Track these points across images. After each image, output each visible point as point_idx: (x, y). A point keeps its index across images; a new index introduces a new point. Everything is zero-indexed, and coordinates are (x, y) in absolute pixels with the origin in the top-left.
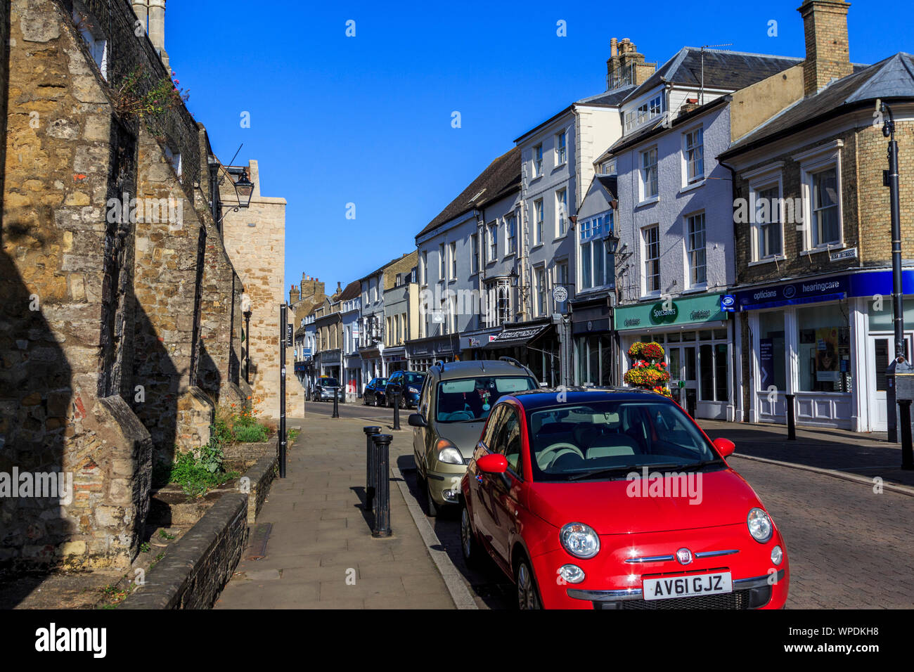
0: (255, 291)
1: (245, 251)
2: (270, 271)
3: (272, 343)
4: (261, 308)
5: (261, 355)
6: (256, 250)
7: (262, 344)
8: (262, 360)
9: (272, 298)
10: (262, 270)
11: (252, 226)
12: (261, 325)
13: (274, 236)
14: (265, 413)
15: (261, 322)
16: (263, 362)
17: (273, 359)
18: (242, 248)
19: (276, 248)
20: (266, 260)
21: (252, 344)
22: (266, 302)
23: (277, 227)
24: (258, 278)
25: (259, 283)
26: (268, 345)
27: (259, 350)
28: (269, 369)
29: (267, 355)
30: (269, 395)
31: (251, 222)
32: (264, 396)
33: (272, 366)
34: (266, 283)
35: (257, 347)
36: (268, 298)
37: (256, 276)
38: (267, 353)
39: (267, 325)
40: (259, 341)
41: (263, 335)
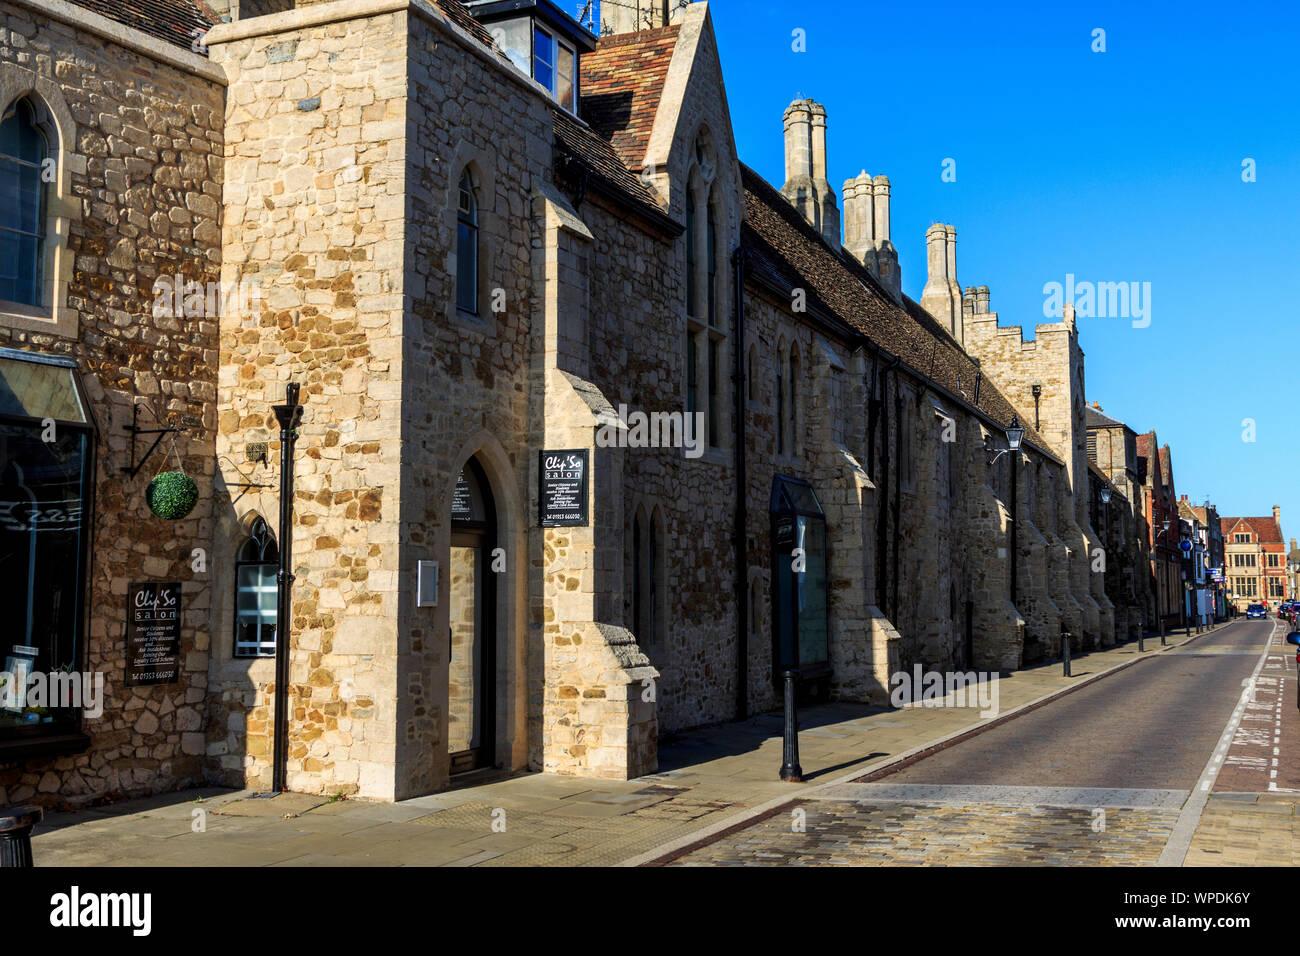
0: (314, 331)
1: (288, 196)
2: (360, 254)
3: (362, 517)
4: (330, 390)
5: (328, 558)
6: (319, 187)
7: (332, 520)
8: (333, 579)
9: (364, 351)
10: (336, 254)
11: (309, 106)
12: (331, 452)
13: (373, 131)
14: (342, 775)
15: (332, 440)
16: (335, 585)
17: (365, 576)
18: (280, 189)
19: (377, 173)
20: (347, 218)
21: (303, 522)
22: (346, 367)
23: (382, 94)
24: (323, 285)
25: (324, 300)
26: (350, 523)
27: (325, 542)
28: (355, 609)
29: (346, 560)
30: (351, 708)
31: (303, 96)
32: (338, 707)
33: (362, 599)
34: (346, 300)
35: (316, 530)
36: (353, 353)
37: (318, 277)
38: (344, 551)
39: (350, 449)
40: (322, 510)
41: (336, 487)
